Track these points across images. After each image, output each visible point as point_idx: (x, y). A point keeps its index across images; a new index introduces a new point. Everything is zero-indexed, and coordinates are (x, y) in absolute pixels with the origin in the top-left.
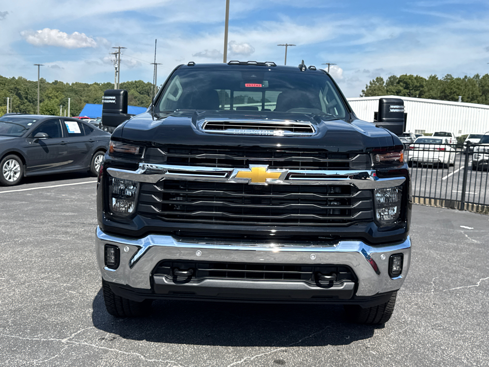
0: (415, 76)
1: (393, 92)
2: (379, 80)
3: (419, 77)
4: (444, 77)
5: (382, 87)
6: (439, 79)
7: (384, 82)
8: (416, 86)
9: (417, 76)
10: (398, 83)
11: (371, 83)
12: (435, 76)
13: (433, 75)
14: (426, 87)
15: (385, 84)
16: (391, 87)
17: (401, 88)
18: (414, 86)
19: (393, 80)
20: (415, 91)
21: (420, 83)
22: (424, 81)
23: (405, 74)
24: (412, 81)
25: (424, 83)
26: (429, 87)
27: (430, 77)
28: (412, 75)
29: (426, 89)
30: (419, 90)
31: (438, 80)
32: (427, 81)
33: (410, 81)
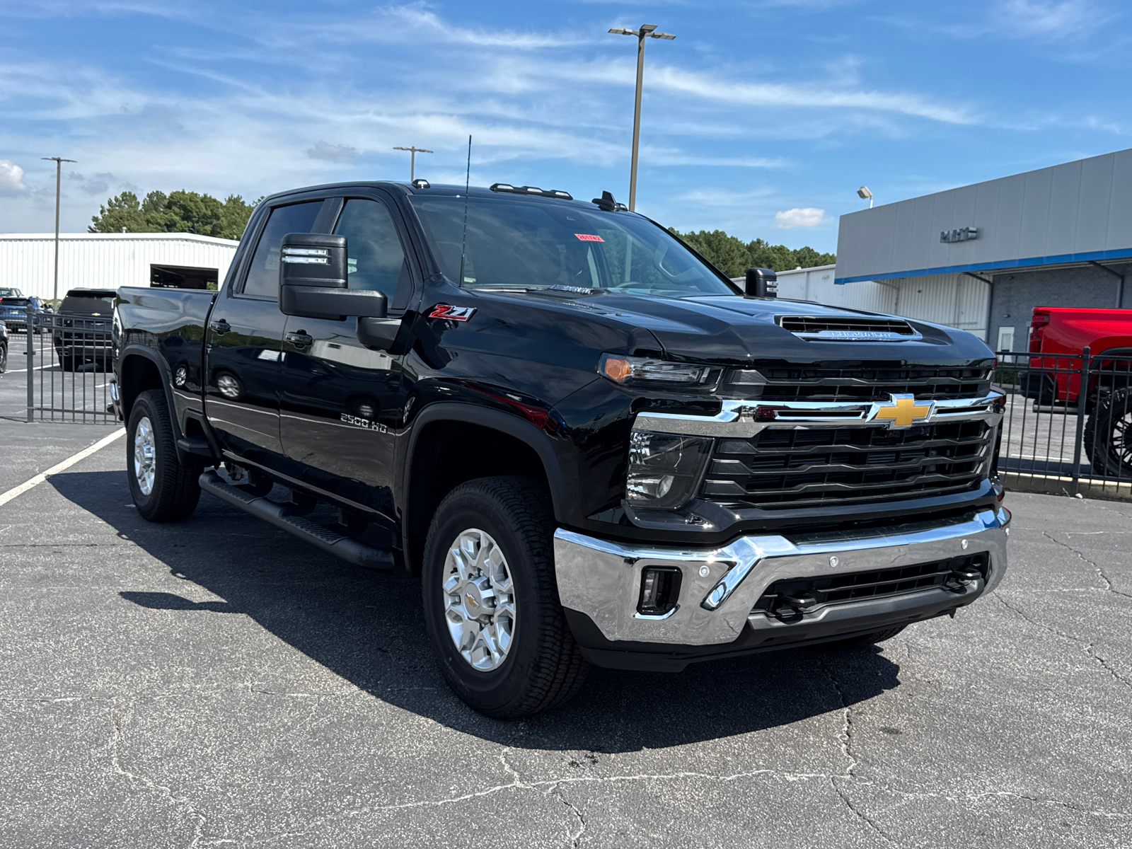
0: (201, 195)
1: (160, 225)
2: (128, 198)
3: (210, 197)
4: (256, 201)
5: (135, 212)
6: (246, 205)
7: (139, 203)
8: (205, 216)
9: (205, 196)
10: (169, 207)
11: (110, 203)
12: (239, 198)
13: (235, 196)
14: (223, 219)
15: (140, 207)
16: (154, 214)
17: (177, 218)
18: (201, 214)
19: (155, 200)
20: (204, 225)
21: (211, 210)
22: (219, 206)
23: (181, 191)
24: (196, 206)
25: (221, 210)
26: (229, 218)
27: (230, 200)
28: (195, 192)
29: (223, 221)
30: (211, 223)
31: (245, 207)
32: (225, 207)
33: (192, 204)
